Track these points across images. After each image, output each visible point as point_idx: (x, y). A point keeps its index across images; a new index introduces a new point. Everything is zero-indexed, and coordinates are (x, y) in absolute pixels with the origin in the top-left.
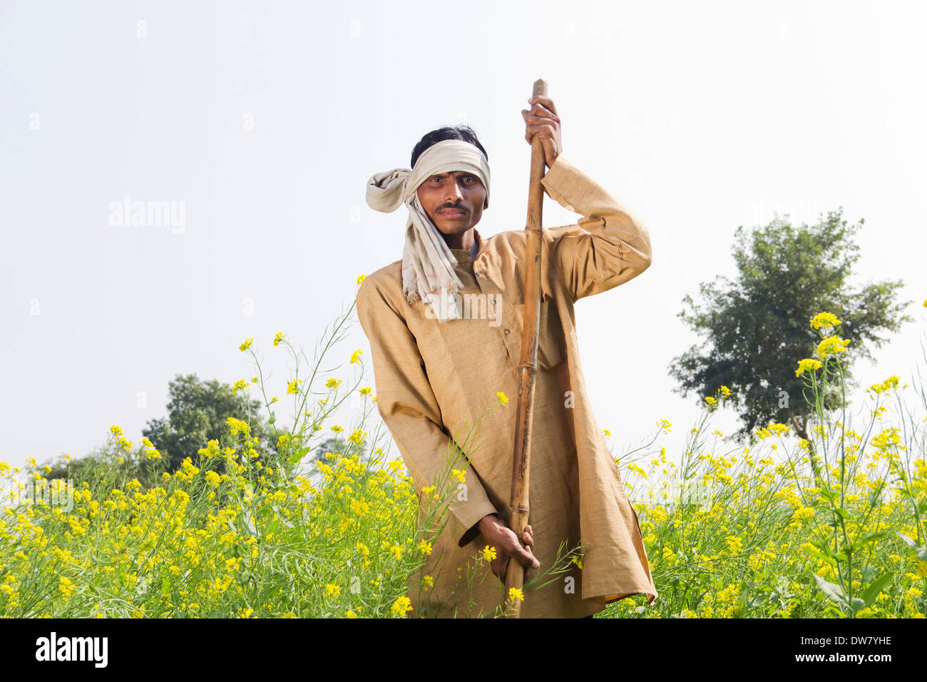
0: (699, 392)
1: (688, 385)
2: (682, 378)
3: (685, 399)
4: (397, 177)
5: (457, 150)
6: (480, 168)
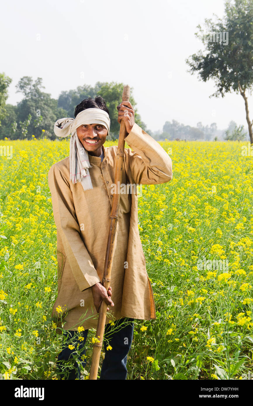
0: (200, 73)
1: (194, 69)
2: (192, 66)
3: (192, 75)
4: (68, 122)
5: (94, 114)
6: (105, 121)
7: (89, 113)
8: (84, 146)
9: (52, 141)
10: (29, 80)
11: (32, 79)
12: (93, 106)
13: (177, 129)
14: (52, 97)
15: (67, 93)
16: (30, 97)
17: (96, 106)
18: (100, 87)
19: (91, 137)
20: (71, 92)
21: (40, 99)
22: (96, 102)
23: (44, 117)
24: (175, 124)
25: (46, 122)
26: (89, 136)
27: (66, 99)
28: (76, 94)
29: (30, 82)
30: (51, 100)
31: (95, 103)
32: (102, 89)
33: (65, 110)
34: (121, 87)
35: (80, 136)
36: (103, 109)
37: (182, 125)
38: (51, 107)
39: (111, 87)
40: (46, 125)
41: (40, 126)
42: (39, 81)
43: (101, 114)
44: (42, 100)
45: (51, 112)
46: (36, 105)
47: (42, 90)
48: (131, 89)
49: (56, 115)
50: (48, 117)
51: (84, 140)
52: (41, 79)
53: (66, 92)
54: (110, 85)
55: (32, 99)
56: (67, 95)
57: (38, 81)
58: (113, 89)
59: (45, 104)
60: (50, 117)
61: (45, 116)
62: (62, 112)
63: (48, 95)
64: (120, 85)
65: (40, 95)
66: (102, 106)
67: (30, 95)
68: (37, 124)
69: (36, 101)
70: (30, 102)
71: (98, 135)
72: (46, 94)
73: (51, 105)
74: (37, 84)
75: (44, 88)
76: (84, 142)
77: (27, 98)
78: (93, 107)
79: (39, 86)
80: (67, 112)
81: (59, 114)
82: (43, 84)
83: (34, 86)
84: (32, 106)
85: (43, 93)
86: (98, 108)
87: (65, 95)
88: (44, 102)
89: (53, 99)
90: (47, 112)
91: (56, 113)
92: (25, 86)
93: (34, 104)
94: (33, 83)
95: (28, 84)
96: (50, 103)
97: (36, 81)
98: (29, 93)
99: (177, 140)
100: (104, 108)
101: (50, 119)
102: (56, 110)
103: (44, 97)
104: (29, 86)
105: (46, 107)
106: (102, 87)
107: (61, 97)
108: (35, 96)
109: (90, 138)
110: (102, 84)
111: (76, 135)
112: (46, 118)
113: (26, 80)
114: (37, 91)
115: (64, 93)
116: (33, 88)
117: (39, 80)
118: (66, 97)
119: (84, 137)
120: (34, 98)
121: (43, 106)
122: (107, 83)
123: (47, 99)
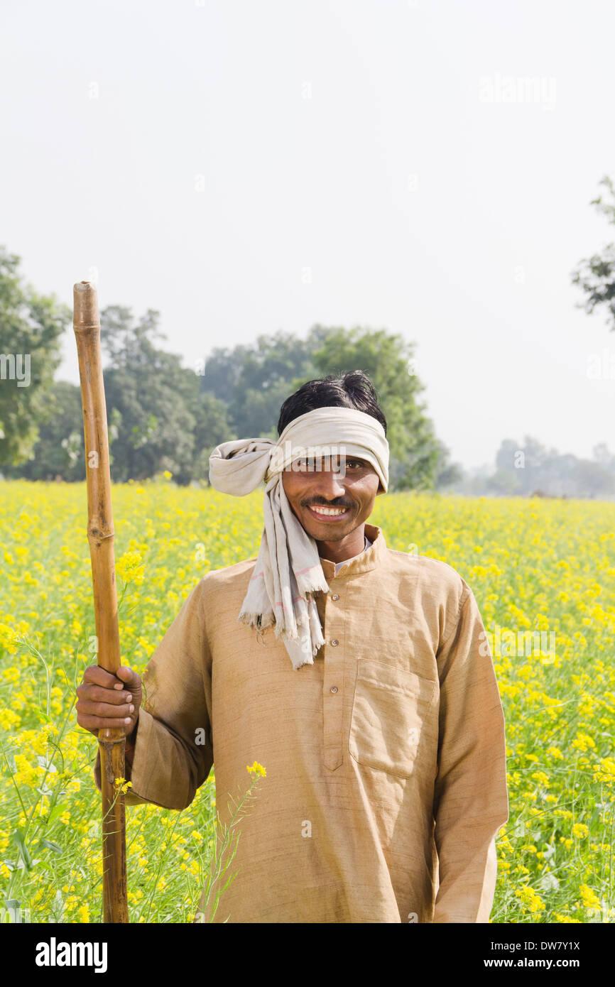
0: (611, 310)
1: (597, 298)
2: (590, 289)
3: (591, 316)
4: (254, 450)
5: (338, 425)
6: (373, 449)
7: (323, 421)
8: (306, 523)
9: (182, 487)
10: (124, 314)
11: (132, 313)
12: (334, 401)
13: (538, 464)
14: (185, 364)
15: (227, 354)
16: (124, 364)
17: (346, 400)
18: (322, 338)
19: (327, 496)
20: (239, 350)
21: (150, 368)
22: (346, 390)
23: (161, 420)
24: (531, 448)
25: (166, 434)
26: (319, 493)
27: (225, 370)
28: (253, 357)
29: (126, 322)
30: (183, 372)
31: (344, 393)
32: (327, 344)
33: (221, 402)
34: (380, 342)
35: (293, 491)
36: (366, 412)
37: (554, 451)
38: (182, 392)
39: (354, 340)
40: (165, 441)
41: (149, 445)
42: (151, 320)
43: (359, 424)
44: (157, 371)
45: (181, 404)
46: (139, 384)
47: (157, 345)
48: (410, 345)
49: (196, 414)
50: (173, 418)
51: (306, 504)
52: (156, 313)
53: (226, 349)
54: (351, 335)
55: (128, 367)
56: (229, 359)
57: (148, 318)
58: (358, 345)
59: (164, 383)
60: (178, 421)
61: (163, 415)
62: (213, 406)
63: (176, 359)
64: (377, 336)
65: (152, 355)
66: (365, 400)
67: (123, 356)
68: (140, 438)
69: (139, 374)
70: (122, 375)
71: (348, 491)
72: (167, 355)
73: (182, 386)
74: (144, 328)
75: (164, 337)
76: (306, 510)
77: (116, 367)
78: (335, 405)
79: (149, 334)
80: (226, 406)
81: (202, 412)
82: (161, 328)
83: (136, 332)
84: (128, 387)
85: (161, 352)
86: (352, 405)
87: (223, 357)
88: (162, 377)
89: (187, 370)
90: (169, 405)
91: (195, 408)
92: (111, 330)
93: (132, 381)
94: (135, 323)
95: (121, 327)
96: (180, 381)
97: (142, 319)
98: (121, 351)
99: (540, 494)
100: (370, 408)
101: (176, 426)
102: (195, 400)
103: (163, 362)
104: (122, 334)
105: (167, 391)
106: (328, 339)
107: (210, 364)
108: (138, 358)
109: (321, 501)
110: (327, 332)
111: (281, 489)
112: (167, 421)
113: (115, 318)
114: (145, 347)
115: (220, 353)
116: (133, 337)
117: (152, 317)
118: (225, 363)
119: (306, 498)
120: (135, 364)
121: (158, 387)
122: (341, 330)
123: (171, 368)
